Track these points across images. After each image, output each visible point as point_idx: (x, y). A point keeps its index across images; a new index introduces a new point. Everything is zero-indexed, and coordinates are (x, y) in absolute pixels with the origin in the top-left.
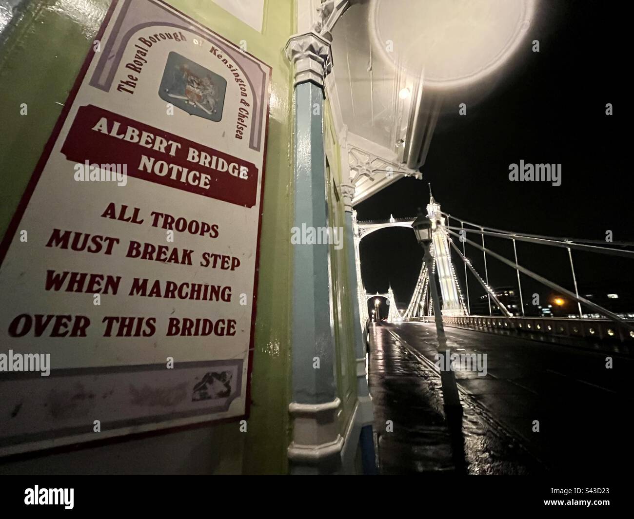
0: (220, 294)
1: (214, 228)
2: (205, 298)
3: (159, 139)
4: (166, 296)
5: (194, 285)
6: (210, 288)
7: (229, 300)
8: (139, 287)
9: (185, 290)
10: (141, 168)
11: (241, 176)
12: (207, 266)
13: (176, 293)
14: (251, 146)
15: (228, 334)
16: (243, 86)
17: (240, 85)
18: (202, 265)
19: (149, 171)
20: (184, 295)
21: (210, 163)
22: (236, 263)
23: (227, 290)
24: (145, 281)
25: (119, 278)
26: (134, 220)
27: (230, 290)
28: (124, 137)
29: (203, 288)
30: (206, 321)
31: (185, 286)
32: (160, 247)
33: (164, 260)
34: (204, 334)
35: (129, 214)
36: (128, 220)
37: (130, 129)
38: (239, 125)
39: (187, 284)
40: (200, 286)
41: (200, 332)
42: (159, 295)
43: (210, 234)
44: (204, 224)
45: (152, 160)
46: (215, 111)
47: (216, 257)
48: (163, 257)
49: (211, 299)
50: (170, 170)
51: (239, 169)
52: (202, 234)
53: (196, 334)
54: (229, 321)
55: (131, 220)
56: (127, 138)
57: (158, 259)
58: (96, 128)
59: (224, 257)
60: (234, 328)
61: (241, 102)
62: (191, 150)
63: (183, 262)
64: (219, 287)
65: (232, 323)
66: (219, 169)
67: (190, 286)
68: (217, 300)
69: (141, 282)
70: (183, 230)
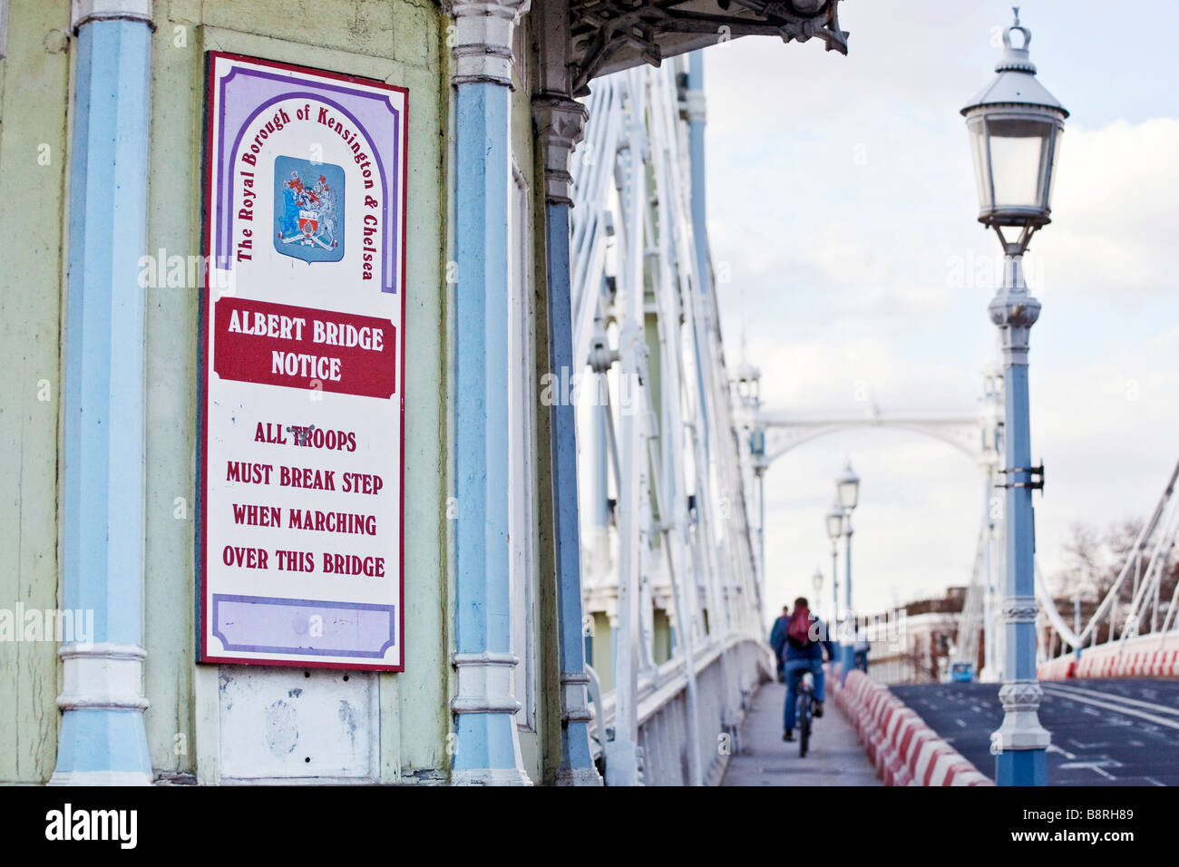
1: (350, 437)
2: (351, 531)
3: (284, 318)
6: (354, 518)
7: (374, 533)
9: (333, 521)
10: (274, 371)
11: (375, 348)
13: (325, 524)
15: (377, 575)
16: (366, 168)
18: (344, 490)
19: (282, 373)
20: (331, 527)
21: (338, 337)
22: (379, 484)
24: (299, 511)
25: (279, 509)
26: (279, 442)
30: (355, 557)
32: (305, 471)
33: (310, 487)
35: (274, 434)
36: (274, 441)
37: (257, 315)
38: (366, 252)
39: (333, 514)
41: (351, 571)
44: (340, 433)
45: (282, 354)
47: (356, 476)
48: (309, 483)
49: (356, 532)
50: (300, 363)
51: (371, 336)
52: (340, 448)
54: (378, 560)
56: (257, 333)
57: (305, 486)
58: (231, 330)
59: (365, 476)
62: (316, 323)
63: (327, 488)
64: (363, 517)
65: (380, 562)
66: (349, 344)
67: (336, 516)
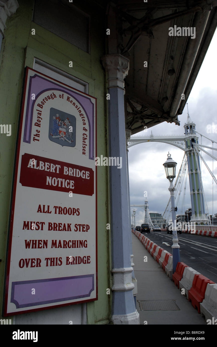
0: (83, 244)
4: (64, 247)
5: (73, 241)
8: (54, 244)
12: (77, 231)
14: (90, 158)
17: (82, 118)
23: (86, 242)
27: (87, 242)
28: (39, 168)
29: (76, 242)
31: (70, 242)
34: (79, 263)
40: (75, 241)
42: (61, 247)
43: (77, 213)
46: (73, 140)
53: (76, 264)
55: (47, 212)
60: (90, 260)
61: (84, 130)
68: (82, 247)
69: (54, 241)
70: (66, 214)
